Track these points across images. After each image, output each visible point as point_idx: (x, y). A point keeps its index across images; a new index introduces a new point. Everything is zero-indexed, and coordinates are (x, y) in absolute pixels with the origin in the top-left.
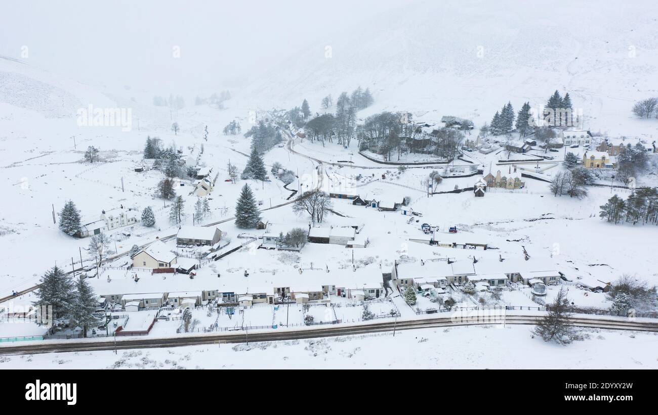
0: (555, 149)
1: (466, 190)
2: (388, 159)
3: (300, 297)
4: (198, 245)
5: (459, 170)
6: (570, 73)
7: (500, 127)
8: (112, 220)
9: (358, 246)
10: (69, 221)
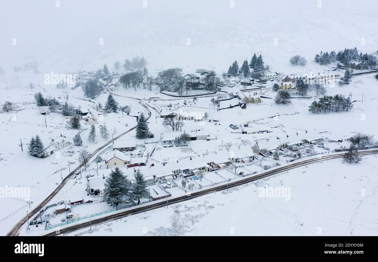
0: (265, 82)
1: (235, 106)
2: (181, 94)
3: (222, 166)
4: (127, 151)
5: (224, 97)
6: (250, 44)
7: (233, 73)
8: (58, 144)
9: (213, 139)
10: (37, 148)
